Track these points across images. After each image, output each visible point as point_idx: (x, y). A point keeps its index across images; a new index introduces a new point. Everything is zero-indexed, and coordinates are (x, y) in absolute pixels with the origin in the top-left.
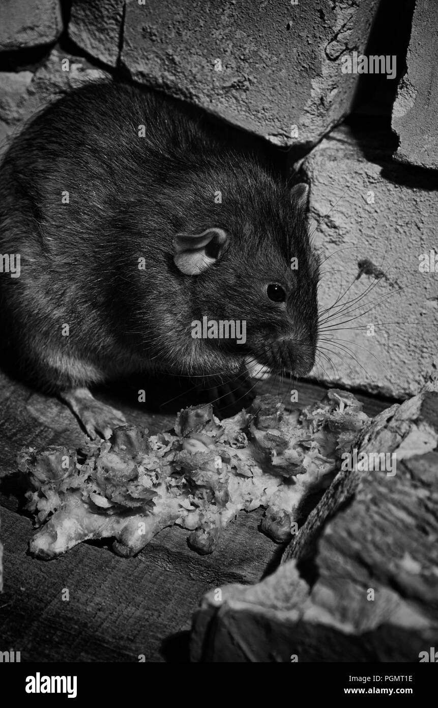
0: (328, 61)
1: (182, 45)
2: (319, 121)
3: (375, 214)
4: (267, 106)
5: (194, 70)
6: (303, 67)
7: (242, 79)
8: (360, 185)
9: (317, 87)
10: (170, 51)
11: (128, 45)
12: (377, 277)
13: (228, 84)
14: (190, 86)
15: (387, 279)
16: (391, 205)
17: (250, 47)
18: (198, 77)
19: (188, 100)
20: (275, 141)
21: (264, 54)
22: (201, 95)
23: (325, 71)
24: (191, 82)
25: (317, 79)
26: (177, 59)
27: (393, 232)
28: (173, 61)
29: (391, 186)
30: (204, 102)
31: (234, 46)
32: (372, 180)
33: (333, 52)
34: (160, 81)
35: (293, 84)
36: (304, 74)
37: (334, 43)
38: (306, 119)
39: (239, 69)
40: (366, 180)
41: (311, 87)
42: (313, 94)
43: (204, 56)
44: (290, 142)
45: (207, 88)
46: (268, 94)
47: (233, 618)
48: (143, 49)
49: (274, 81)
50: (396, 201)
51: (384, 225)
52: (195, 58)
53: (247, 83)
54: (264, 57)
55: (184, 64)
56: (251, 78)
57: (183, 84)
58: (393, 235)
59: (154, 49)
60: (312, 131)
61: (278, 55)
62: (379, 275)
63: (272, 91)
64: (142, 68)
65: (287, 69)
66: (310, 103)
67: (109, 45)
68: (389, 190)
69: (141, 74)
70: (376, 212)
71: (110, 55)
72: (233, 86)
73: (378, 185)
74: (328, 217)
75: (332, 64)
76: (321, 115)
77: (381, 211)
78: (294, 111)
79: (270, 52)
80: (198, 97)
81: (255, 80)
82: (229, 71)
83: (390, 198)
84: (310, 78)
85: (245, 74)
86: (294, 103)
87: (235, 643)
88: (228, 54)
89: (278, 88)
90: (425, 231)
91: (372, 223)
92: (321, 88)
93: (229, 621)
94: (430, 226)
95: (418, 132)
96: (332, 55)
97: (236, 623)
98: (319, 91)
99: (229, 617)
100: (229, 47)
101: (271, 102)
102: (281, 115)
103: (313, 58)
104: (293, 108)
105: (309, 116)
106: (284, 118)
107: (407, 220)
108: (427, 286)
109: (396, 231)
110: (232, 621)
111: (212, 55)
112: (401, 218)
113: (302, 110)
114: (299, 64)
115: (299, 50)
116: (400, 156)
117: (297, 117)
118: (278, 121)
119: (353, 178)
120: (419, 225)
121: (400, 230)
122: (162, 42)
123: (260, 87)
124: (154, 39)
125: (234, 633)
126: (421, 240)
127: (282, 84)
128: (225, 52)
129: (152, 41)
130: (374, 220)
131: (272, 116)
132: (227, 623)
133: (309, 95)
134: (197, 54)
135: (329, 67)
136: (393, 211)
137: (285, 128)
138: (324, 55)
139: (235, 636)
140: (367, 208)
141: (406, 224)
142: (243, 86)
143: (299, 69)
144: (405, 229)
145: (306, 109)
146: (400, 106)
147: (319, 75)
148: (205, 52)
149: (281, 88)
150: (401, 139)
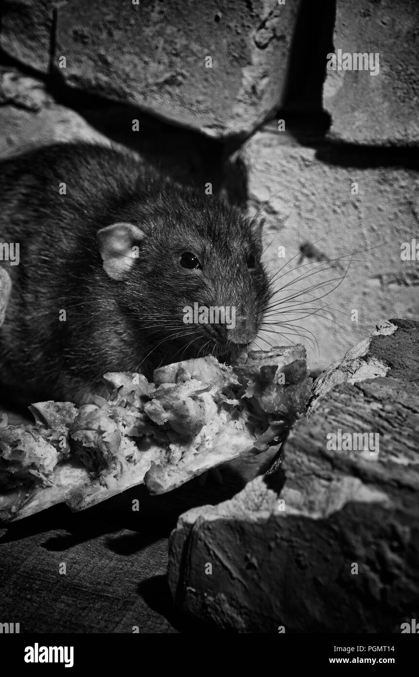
0: (257, 49)
1: (114, 46)
2: (252, 110)
3: (313, 198)
4: (201, 98)
5: (127, 69)
6: (234, 56)
7: (174, 74)
8: (296, 169)
9: (248, 76)
10: (102, 52)
11: (60, 49)
12: (319, 260)
13: (161, 80)
14: (124, 86)
15: (328, 261)
16: (327, 186)
17: (181, 42)
18: (132, 75)
19: (122, 100)
20: (211, 133)
21: (195, 47)
22: (135, 93)
23: (255, 59)
24: (125, 81)
25: (249, 68)
26: (110, 59)
27: (331, 213)
28: (105, 62)
29: (326, 168)
30: (139, 100)
31: (166, 41)
32: (307, 163)
33: (262, 40)
34: (94, 82)
35: (225, 75)
36: (235, 64)
37: (263, 30)
38: (239, 109)
39: (171, 65)
40: (302, 163)
41: (242, 76)
42: (245, 82)
43: (136, 54)
44: (226, 133)
45: (140, 86)
46: (200, 86)
47: (209, 529)
48: (75, 52)
50: (332, 181)
51: (322, 208)
52: (127, 57)
53: (180, 78)
54: (195, 50)
55: (116, 63)
56: (184, 72)
57: (117, 83)
58: (331, 216)
59: (87, 51)
60: (246, 121)
61: (208, 47)
62: (321, 257)
63: (206, 84)
64: (75, 71)
66: (242, 91)
67: (40, 52)
68: (324, 172)
69: (74, 78)
70: (313, 194)
71: (43, 62)
72: (167, 82)
73: (314, 168)
74: (266, 203)
75: (261, 52)
76: (253, 104)
77: (319, 193)
78: (228, 102)
79: (202, 45)
80: (132, 96)
81: (187, 74)
82: (162, 67)
83: (327, 179)
84: (242, 66)
85: (178, 69)
86: (227, 93)
87: (212, 552)
88: (160, 50)
89: (210, 79)
90: (362, 209)
91: (310, 206)
92: (252, 77)
93: (204, 533)
94: (368, 204)
95: (349, 109)
96: (261, 43)
97: (211, 533)
98: (250, 79)
99: (204, 529)
100: (161, 43)
101: (205, 94)
102: (216, 105)
103: (243, 46)
104: (226, 98)
105: (242, 105)
106: (218, 108)
107: (344, 199)
108: (369, 264)
109: (335, 211)
110: (206, 532)
111: (144, 52)
112: (339, 198)
113: (235, 99)
114: (230, 53)
115: (230, 40)
116: (334, 134)
117: (230, 107)
118: (213, 112)
119: (288, 162)
120: (357, 204)
121: (339, 210)
122: (94, 43)
123: (193, 80)
124: (86, 40)
125: (210, 543)
126: (359, 218)
127: (215, 75)
128: (157, 48)
129: (85, 43)
130: (313, 202)
131: (207, 107)
132: (202, 535)
133: (241, 84)
134: (130, 53)
135: (259, 55)
136: (330, 191)
137: (220, 119)
138: (253, 43)
139: (210, 546)
140: (305, 191)
141: (344, 204)
142: (176, 80)
143: (231, 58)
144: (344, 209)
145: (239, 97)
146: (331, 86)
147: (250, 63)
148: (137, 49)
149: (214, 79)
150: (333, 118)
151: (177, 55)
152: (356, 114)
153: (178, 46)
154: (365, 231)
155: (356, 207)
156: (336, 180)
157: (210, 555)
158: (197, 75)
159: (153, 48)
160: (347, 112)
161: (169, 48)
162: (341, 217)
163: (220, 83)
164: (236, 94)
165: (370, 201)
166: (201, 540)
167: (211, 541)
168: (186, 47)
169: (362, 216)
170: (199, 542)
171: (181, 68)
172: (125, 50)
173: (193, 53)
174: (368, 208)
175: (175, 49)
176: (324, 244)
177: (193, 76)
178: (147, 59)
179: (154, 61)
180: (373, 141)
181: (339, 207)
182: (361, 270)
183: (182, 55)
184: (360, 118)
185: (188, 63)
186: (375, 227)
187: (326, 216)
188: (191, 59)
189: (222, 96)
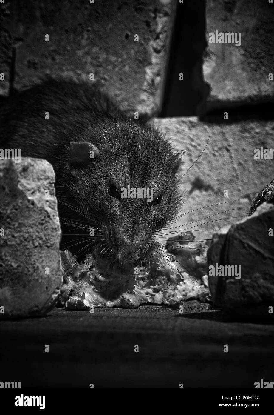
0: (154, 54)
1: (56, 67)
2: (151, 98)
3: (199, 148)
4: (118, 92)
6: (139, 60)
7: (99, 79)
8: (187, 130)
9: (149, 72)
10: (48, 72)
12: (206, 190)
15: (213, 189)
16: (208, 138)
17: (103, 56)
21: (113, 58)
23: (154, 60)
25: (150, 67)
27: (212, 156)
29: (206, 126)
31: (92, 58)
32: (193, 124)
35: (134, 74)
36: (141, 65)
37: (158, 41)
38: (144, 96)
40: (190, 125)
41: (145, 73)
42: (148, 77)
43: (72, 70)
46: (117, 84)
48: (29, 75)
49: (121, 75)
50: (211, 135)
51: (206, 154)
53: (103, 81)
54: (112, 60)
56: (106, 77)
58: (212, 158)
59: (37, 73)
60: (148, 106)
61: (122, 57)
62: (208, 188)
63: (121, 82)
65: (129, 65)
66: (146, 84)
68: (205, 129)
70: (199, 145)
71: (5, 88)
73: (198, 127)
75: (158, 55)
76: (152, 94)
77: (203, 144)
78: (137, 92)
79: (117, 56)
83: (207, 134)
84: (145, 66)
85: (101, 75)
86: (136, 86)
87: (246, 245)
88: (88, 64)
89: (123, 78)
90: (232, 151)
91: (198, 153)
92: (152, 73)
93: (238, 233)
94: (236, 147)
95: (222, 80)
96: (157, 48)
97: (244, 231)
98: (151, 74)
99: (238, 230)
100: (89, 59)
101: (120, 89)
102: (128, 96)
103: (146, 52)
104: (135, 90)
105: (146, 94)
106: (129, 98)
107: (220, 146)
108: (240, 188)
109: (214, 155)
110: (240, 232)
111: (77, 68)
112: (216, 145)
113: (141, 89)
114: (136, 59)
115: (136, 49)
116: (213, 97)
117: (138, 95)
118: (127, 101)
119: (181, 125)
120: (229, 148)
121: (217, 154)
122: (42, 67)
123: (112, 81)
124: (36, 66)
125: (244, 239)
126: (231, 157)
127: (127, 75)
128: (86, 63)
129: (35, 68)
130: (199, 150)
131: (122, 98)
132: (237, 235)
133: (145, 79)
134: (67, 70)
135: (156, 57)
136: (210, 142)
137: (131, 105)
138: (152, 50)
139: (244, 241)
140: (194, 144)
141: (220, 149)
142: (100, 82)
143: (137, 62)
144: (220, 152)
145: (144, 88)
146: (207, 66)
147: (150, 64)
148: (73, 67)
149: (126, 78)
150: (212, 86)
151: (100, 66)
152: (226, 82)
153: (101, 60)
154: (235, 166)
155: (228, 150)
156: (214, 134)
157: (245, 248)
158: (115, 78)
159: (83, 64)
160: (220, 82)
161: (95, 62)
162: (219, 158)
163: (131, 80)
164: (142, 86)
165: (237, 145)
166: (236, 239)
167: (244, 237)
168: (106, 60)
169: (233, 155)
170: (235, 241)
171: (103, 74)
172: (64, 68)
173: (111, 63)
174: (236, 150)
175: (99, 62)
176: (209, 178)
177: (111, 78)
178: (79, 72)
179: (84, 73)
180: (239, 98)
181: (217, 152)
182: (235, 193)
183: (104, 65)
184: (229, 84)
185: (108, 71)
186: (242, 162)
187: (209, 159)
188: (110, 67)
189: (133, 89)
